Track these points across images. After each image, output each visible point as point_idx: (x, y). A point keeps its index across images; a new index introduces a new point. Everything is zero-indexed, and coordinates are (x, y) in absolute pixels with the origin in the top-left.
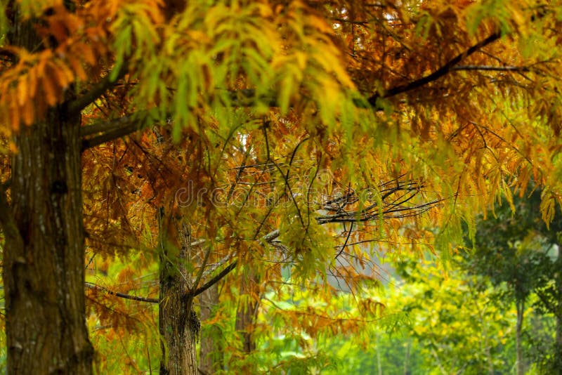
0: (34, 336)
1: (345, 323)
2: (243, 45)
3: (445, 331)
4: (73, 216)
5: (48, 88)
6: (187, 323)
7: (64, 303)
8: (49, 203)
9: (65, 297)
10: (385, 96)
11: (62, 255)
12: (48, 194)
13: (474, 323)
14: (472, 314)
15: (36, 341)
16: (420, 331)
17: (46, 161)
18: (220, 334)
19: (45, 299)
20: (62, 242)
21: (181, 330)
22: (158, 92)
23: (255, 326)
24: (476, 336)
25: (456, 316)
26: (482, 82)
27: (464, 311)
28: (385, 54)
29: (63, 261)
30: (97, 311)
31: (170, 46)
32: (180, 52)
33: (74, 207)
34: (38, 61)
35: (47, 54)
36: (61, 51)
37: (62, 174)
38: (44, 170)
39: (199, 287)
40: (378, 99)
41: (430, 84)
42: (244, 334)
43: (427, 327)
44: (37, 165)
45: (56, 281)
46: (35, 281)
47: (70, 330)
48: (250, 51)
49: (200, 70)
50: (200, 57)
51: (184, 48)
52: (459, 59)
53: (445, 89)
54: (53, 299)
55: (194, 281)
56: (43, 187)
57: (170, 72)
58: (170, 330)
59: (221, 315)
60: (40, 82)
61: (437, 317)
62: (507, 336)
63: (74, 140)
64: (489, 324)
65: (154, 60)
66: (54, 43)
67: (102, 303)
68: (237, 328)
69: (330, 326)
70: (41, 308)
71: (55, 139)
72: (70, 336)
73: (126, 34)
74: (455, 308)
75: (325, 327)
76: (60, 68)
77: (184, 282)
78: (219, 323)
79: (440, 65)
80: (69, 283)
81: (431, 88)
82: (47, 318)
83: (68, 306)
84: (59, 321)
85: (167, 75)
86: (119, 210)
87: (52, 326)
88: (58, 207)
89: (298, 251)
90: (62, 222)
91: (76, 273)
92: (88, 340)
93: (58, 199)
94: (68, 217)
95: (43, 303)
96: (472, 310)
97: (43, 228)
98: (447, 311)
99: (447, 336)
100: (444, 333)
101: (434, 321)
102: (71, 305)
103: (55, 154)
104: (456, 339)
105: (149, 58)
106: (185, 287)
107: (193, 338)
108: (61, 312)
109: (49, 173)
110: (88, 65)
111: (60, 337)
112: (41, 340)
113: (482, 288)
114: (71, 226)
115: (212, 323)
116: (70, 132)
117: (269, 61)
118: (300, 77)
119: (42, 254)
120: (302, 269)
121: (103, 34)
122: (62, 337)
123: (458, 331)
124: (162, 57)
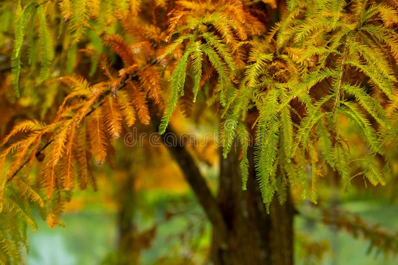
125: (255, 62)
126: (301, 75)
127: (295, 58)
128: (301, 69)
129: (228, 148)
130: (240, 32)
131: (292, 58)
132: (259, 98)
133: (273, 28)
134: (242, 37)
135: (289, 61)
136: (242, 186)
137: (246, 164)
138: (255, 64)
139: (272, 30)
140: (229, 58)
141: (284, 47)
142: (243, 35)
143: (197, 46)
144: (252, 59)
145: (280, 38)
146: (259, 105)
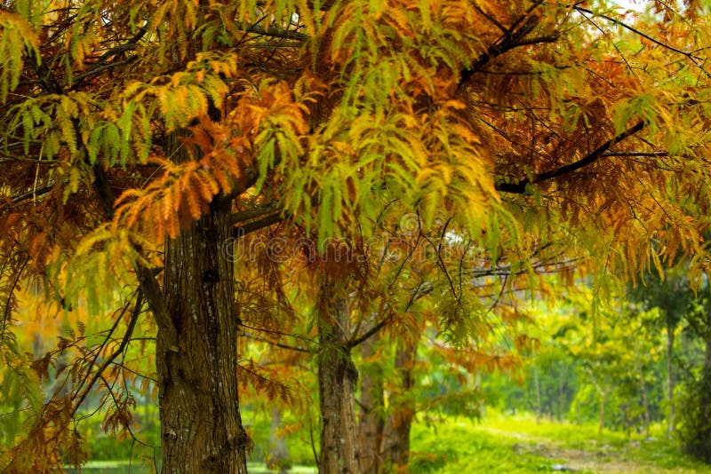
0: (188, 422)
1: (501, 360)
2: (388, 158)
3: (600, 350)
4: (225, 305)
5: (192, 200)
6: (346, 373)
7: (217, 391)
8: (202, 292)
9: (218, 385)
10: (535, 182)
11: (214, 343)
12: (200, 284)
13: (628, 342)
14: (626, 334)
15: (190, 429)
16: (575, 351)
17: (198, 251)
18: (380, 371)
19: (198, 387)
20: (214, 330)
21: (340, 380)
22: (303, 203)
23: (414, 362)
24: (629, 354)
25: (610, 336)
26: (630, 166)
27: (618, 331)
28: (535, 138)
29: (215, 349)
30: (253, 382)
31: (314, 158)
32: (324, 163)
33: (226, 296)
34: (183, 174)
35: (192, 166)
36: (205, 162)
37: (213, 262)
38: (196, 259)
39: (358, 337)
40: (528, 184)
41: (579, 170)
42: (404, 372)
43: (582, 346)
44: (188, 255)
45: (209, 369)
46: (188, 370)
47: (223, 418)
48: (394, 165)
49: (344, 183)
50: (344, 170)
51: (328, 160)
52: (607, 145)
53: (593, 175)
54: (206, 387)
55: (352, 331)
56: (195, 277)
57: (314, 184)
58: (329, 380)
59: (381, 352)
60: (184, 195)
61: (591, 337)
62: (659, 354)
63: (225, 228)
64: (641, 343)
65: (298, 173)
66: (199, 155)
67: (258, 373)
68: (397, 365)
69: (486, 363)
70: (195, 397)
71: (207, 229)
72: (223, 424)
73: (270, 147)
74: (609, 328)
75: (482, 365)
76: (204, 180)
77: (342, 334)
78: (379, 361)
79: (589, 151)
80: (222, 372)
81: (580, 173)
82: (201, 406)
83: (220, 393)
84: (211, 409)
85: (312, 188)
86: (275, 282)
87: (205, 413)
88: (210, 296)
89: (450, 322)
90: (214, 310)
91: (228, 360)
92: (241, 427)
93: (209, 288)
94: (220, 306)
95: (196, 391)
96: (625, 331)
97: (195, 318)
98: (602, 332)
99: (602, 356)
100: (598, 352)
101: (589, 342)
102: (224, 393)
103: (207, 243)
104: (609, 358)
105: (294, 169)
106: (344, 338)
107: (351, 388)
108: (213, 400)
109: (201, 262)
110: (233, 176)
111: (212, 425)
112: (194, 428)
113: (634, 314)
114: (223, 314)
115: (372, 361)
116: (222, 221)
117: (415, 174)
118: (445, 193)
119: (194, 342)
120: (454, 337)
121: (247, 144)
122: (215, 424)
123: (611, 350)
124: (306, 169)
125: (315, 150)
126: (345, 160)
127: (340, 149)
128: (344, 156)
130: (299, 128)
131: (337, 148)
132: (316, 176)
135: (335, 151)
140: (299, 146)
141: (328, 141)
142: (302, 132)
143: (280, 136)
144: (312, 148)
145: (328, 135)
146: (317, 180)
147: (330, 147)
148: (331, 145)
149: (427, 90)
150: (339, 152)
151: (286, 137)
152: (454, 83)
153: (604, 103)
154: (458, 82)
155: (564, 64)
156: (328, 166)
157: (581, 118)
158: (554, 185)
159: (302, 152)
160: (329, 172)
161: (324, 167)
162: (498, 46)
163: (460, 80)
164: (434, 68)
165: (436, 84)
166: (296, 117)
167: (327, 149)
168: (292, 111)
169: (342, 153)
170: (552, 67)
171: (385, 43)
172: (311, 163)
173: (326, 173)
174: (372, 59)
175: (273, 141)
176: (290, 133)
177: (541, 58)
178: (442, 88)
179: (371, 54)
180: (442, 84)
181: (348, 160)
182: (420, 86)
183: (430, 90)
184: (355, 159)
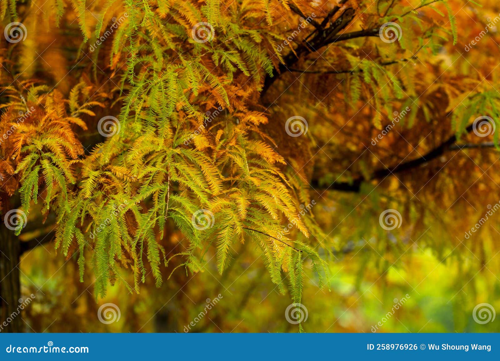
10: (372, 179)
22: (75, 241)
32: (100, 192)
40: (363, 182)
41: (424, 165)
50: (123, 202)
51: (106, 189)
57: (88, 217)
79: (435, 142)
85: (85, 222)
124: (79, 200)
125: (88, 177)
126: (125, 189)
127: (119, 174)
128: (124, 184)
129: (68, 248)
130: (71, 151)
131: (116, 174)
132: (90, 208)
133: (94, 148)
134: (73, 156)
135: (113, 177)
136: (80, 279)
137: (82, 261)
138: (89, 179)
139: (93, 151)
140: (69, 174)
141: (106, 165)
142: (74, 155)
143: (46, 163)
144: (85, 175)
145: (105, 158)
146: (91, 213)
147: (108, 173)
148: (110, 170)
149: (220, 102)
150: (119, 179)
151: (54, 164)
152: (255, 92)
153: (448, 92)
154: (259, 89)
155: (389, 60)
156: (104, 197)
157: (420, 112)
158: (394, 183)
159: (73, 181)
160: (105, 204)
161: (100, 197)
162: (307, 44)
163: (263, 88)
164: (231, 75)
165: (232, 95)
166: (66, 139)
167: (103, 176)
168: (62, 130)
169: (121, 180)
170: (374, 65)
171: (172, 46)
172: (85, 193)
173: (101, 206)
174: (157, 66)
175: (37, 169)
176: (60, 158)
177: (362, 54)
178: (239, 98)
179: (155, 59)
180: (241, 93)
181: (128, 190)
182: (213, 97)
183: (225, 102)
184: (136, 188)
